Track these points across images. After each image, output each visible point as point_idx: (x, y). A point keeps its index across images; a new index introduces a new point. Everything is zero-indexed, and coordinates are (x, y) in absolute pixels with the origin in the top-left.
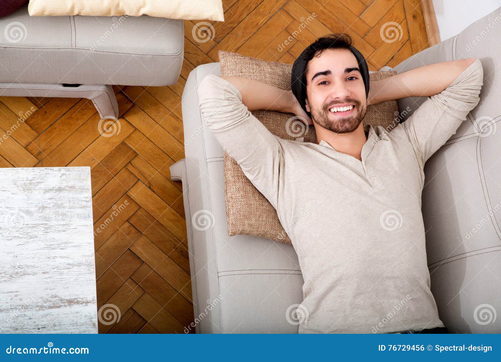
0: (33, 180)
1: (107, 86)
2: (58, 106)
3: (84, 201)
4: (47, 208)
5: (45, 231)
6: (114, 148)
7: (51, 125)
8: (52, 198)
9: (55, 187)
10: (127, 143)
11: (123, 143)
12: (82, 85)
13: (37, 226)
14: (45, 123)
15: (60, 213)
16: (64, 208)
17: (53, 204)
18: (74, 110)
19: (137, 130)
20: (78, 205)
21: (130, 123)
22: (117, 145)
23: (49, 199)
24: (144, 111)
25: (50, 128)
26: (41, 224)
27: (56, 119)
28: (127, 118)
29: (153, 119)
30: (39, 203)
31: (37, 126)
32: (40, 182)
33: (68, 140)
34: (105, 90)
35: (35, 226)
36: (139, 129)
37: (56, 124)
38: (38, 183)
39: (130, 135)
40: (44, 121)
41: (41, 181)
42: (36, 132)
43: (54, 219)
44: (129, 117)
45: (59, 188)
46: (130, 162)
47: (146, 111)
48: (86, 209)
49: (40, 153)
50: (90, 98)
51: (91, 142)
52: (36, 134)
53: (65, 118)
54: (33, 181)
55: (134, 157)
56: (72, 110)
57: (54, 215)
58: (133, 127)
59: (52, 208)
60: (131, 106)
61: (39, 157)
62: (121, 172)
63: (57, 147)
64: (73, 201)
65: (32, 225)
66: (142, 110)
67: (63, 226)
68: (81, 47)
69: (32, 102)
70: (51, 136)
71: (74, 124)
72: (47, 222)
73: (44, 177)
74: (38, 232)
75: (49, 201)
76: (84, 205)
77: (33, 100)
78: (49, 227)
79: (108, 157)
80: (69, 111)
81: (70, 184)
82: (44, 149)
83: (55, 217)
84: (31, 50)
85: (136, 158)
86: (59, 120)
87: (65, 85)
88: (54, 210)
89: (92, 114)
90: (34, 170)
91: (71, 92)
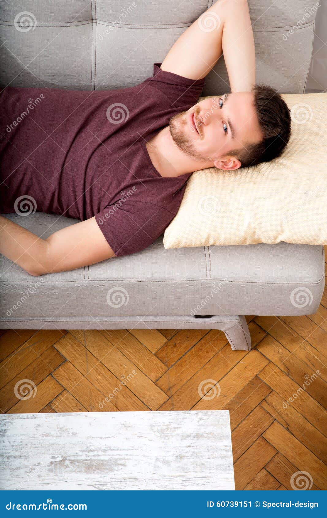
0: (170, 425)
1: (240, 316)
2: (187, 337)
3: (224, 450)
4: (186, 458)
5: (183, 484)
6: (247, 383)
7: (181, 358)
8: (190, 446)
9: (192, 434)
10: (261, 377)
11: (257, 378)
12: (215, 316)
13: (175, 478)
14: (174, 355)
15: (199, 463)
16: (202, 457)
17: (191, 453)
18: (204, 342)
19: (271, 363)
20: (217, 455)
21: (263, 355)
22: (250, 380)
23: (187, 447)
24: (278, 342)
25: (179, 361)
26: (179, 476)
27: (186, 351)
28: (260, 350)
29: (288, 350)
30: (177, 452)
31: (167, 359)
32: (177, 428)
33: (198, 374)
34: (239, 321)
35: (173, 478)
36: (274, 362)
37: (186, 356)
38: (175, 428)
39: (264, 368)
40: (174, 354)
41: (178, 426)
42: (166, 366)
43: (193, 471)
44: (262, 349)
45: (197, 434)
46: (265, 399)
47: (280, 341)
48: (226, 459)
49: (170, 388)
50: (222, 330)
51: (223, 376)
52: (165, 367)
53: (194, 350)
54: (170, 427)
55: (269, 394)
56: (202, 342)
57: (193, 466)
58: (268, 359)
59: (190, 458)
60: (264, 336)
61: (169, 393)
62: (255, 410)
63: (187, 382)
64: (211, 449)
65: (169, 476)
66: (275, 341)
67: (202, 479)
68: (215, 277)
69: (161, 334)
70: (181, 369)
71: (204, 357)
72: (186, 474)
73: (181, 422)
74: (176, 485)
75: (187, 449)
76: (224, 455)
77: (164, 332)
78: (188, 479)
79: (241, 394)
80: (199, 342)
81: (208, 430)
82: (174, 384)
83: (193, 469)
84: (166, 282)
85: (271, 394)
86: (189, 352)
87: (197, 317)
88: (191, 460)
89: (222, 346)
90: (170, 414)
91: (204, 324)
